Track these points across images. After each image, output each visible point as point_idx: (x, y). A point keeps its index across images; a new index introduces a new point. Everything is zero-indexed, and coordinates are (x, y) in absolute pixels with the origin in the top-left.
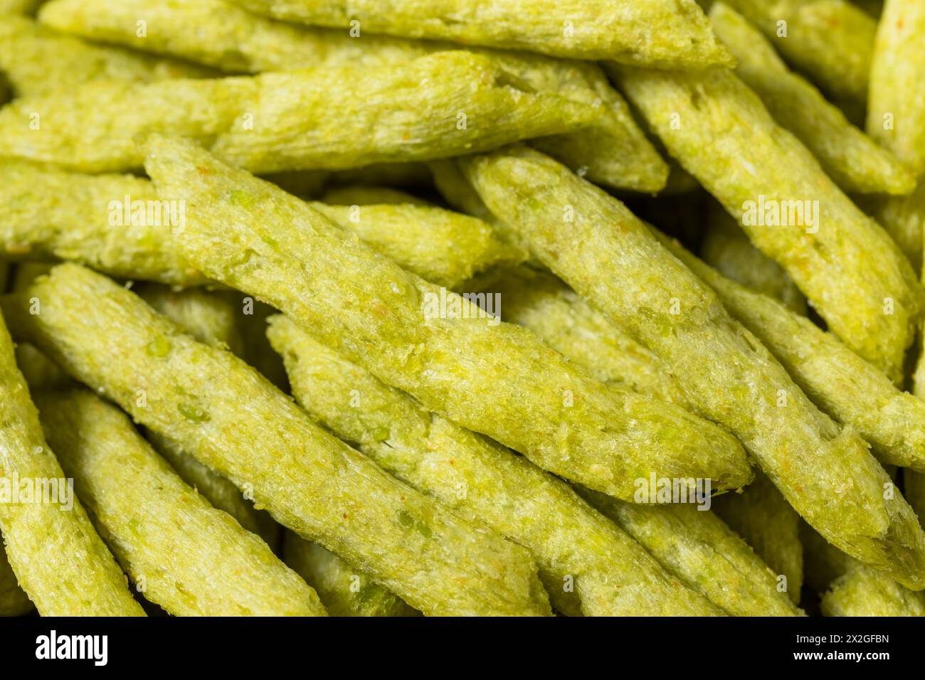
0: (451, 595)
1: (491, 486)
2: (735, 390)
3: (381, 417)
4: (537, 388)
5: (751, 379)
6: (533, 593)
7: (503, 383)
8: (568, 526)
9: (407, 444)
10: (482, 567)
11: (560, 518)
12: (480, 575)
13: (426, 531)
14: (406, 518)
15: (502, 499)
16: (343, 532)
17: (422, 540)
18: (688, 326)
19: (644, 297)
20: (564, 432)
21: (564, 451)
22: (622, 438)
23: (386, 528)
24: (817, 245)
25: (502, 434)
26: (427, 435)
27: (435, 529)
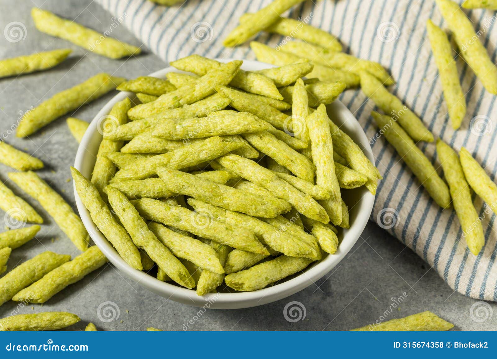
0: (239, 241)
1: (241, 221)
2: (284, 191)
3: (216, 213)
4: (246, 200)
5: (287, 188)
6: (255, 238)
7: (239, 200)
8: (258, 225)
9: (222, 217)
10: (244, 235)
11: (256, 224)
12: (244, 236)
13: (231, 230)
14: (227, 229)
15: (244, 223)
16: (215, 235)
17: (231, 232)
18: (272, 181)
19: (262, 177)
20: (254, 207)
21: (254, 211)
22: (265, 206)
23: (223, 231)
24: (292, 161)
25: (241, 210)
26: (226, 214)
27: (233, 229)
